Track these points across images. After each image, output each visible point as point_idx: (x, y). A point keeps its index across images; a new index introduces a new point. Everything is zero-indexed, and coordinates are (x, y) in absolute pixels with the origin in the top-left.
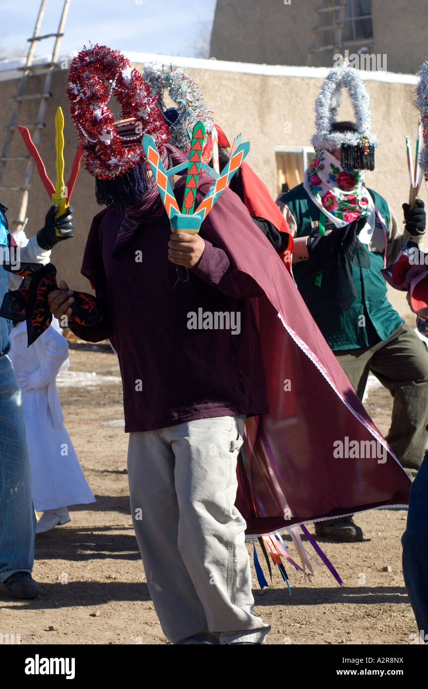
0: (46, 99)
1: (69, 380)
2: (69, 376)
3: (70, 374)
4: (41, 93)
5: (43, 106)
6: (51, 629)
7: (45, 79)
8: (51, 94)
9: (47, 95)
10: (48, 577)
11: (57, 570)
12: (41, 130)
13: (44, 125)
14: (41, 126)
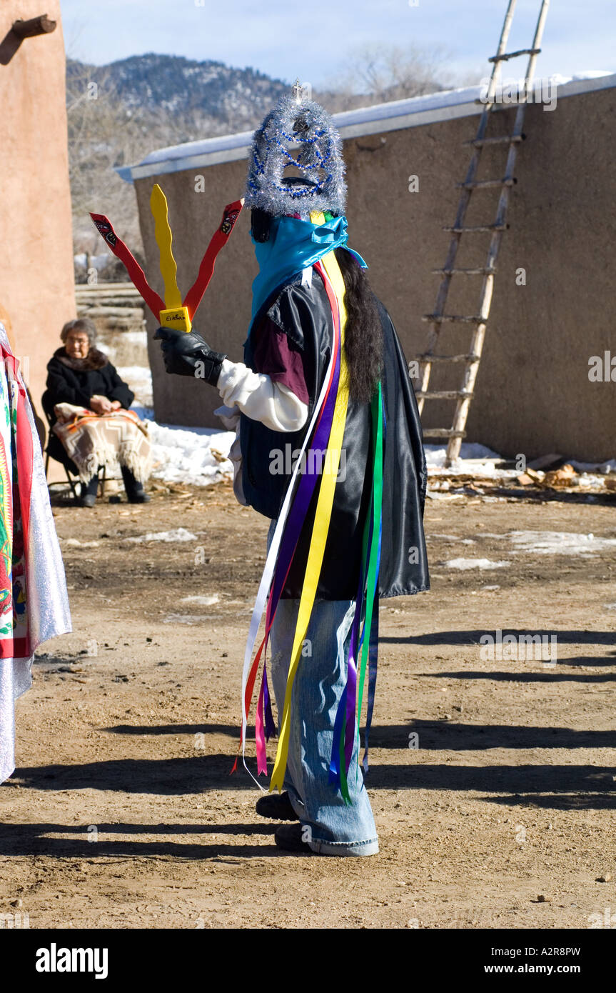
0: (517, 143)
1: (556, 544)
2: (556, 539)
3: (557, 537)
4: (510, 137)
5: (512, 153)
6: (541, 899)
7: (515, 116)
8: (524, 137)
9: (519, 138)
10: (534, 825)
11: (547, 815)
12: (511, 187)
13: (515, 181)
14: (510, 182)
